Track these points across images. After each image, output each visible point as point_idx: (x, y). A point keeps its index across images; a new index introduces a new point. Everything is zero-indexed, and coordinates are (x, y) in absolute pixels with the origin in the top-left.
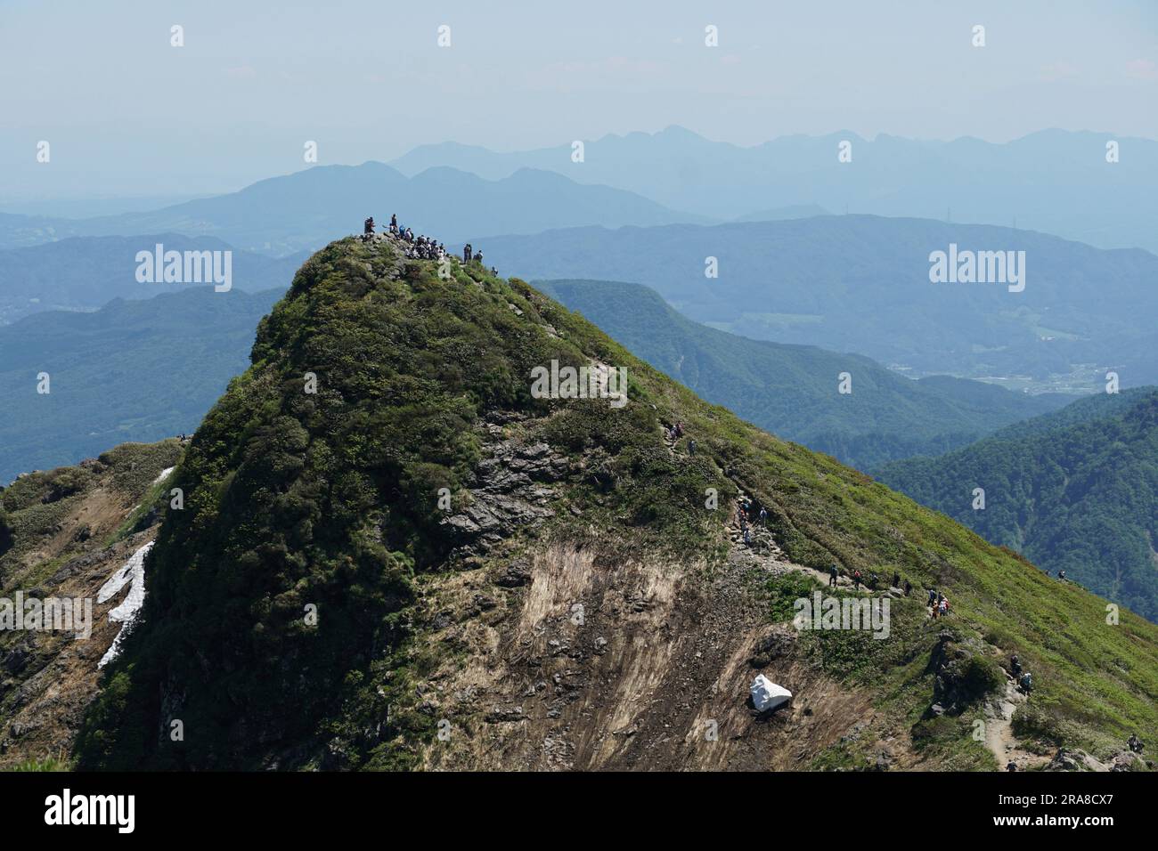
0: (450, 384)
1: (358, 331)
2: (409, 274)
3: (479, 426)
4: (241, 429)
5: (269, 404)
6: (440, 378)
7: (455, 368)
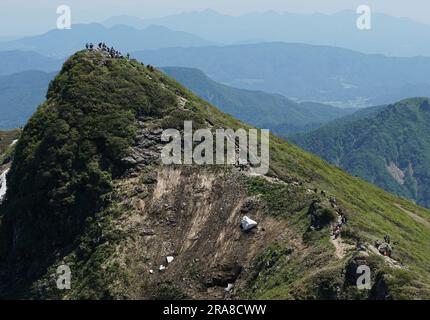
0: (124, 106)
1: (88, 86)
2: (107, 64)
3: (136, 122)
4: (42, 124)
5: (53, 115)
6: (121, 104)
7: (126, 100)
